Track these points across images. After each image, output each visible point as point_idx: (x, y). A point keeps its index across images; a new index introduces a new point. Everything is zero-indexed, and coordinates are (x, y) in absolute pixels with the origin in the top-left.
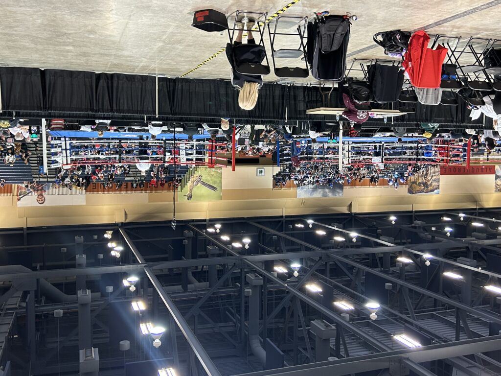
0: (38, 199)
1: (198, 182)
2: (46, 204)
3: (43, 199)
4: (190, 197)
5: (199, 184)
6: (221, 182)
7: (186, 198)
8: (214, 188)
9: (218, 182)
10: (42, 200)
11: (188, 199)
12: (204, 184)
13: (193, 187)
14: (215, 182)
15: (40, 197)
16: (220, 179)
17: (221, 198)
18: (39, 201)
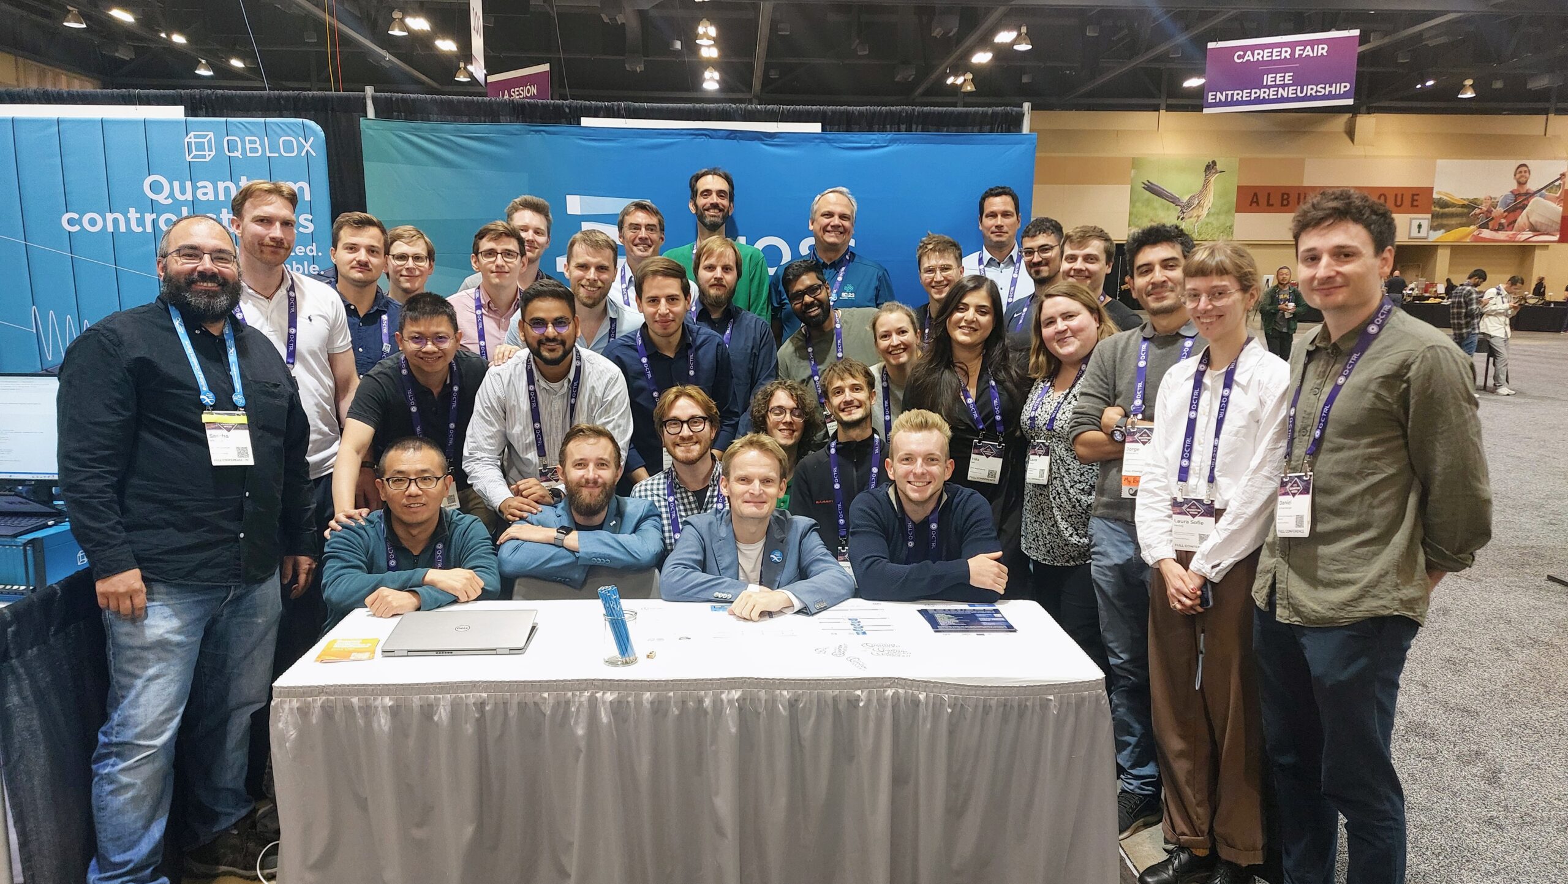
0: (1527, 174)
1: (1189, 204)
2: (1512, 164)
3: (1518, 176)
4: (1211, 167)
5: (1185, 199)
6: (1133, 202)
7: (1219, 167)
8: (1151, 188)
9: (1138, 204)
10: (1521, 172)
11: (1214, 163)
12: (1174, 200)
13: (1201, 192)
14: (1148, 203)
15: (1523, 180)
16: (1135, 210)
17: (1135, 163)
18: (1525, 172)
